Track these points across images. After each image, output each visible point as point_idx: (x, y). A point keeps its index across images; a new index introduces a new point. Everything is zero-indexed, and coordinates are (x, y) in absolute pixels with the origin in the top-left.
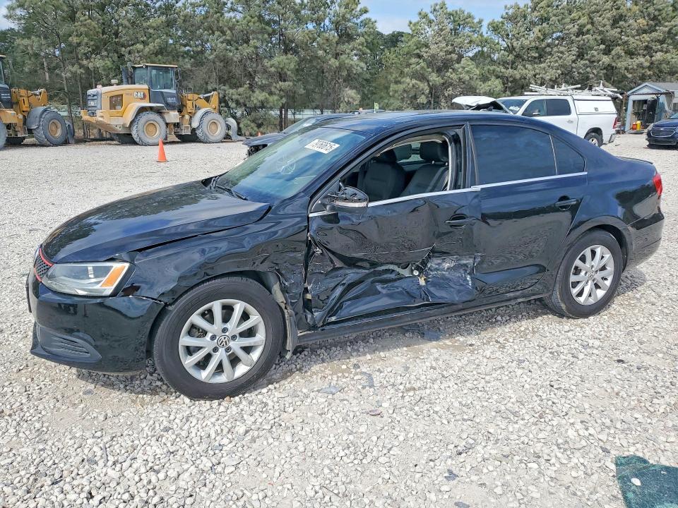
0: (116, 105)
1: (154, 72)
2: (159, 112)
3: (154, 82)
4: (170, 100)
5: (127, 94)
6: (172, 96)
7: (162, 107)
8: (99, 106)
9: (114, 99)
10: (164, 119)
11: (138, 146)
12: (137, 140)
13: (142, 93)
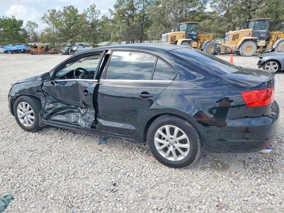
0: (235, 39)
1: (257, 22)
2: (255, 41)
3: (256, 27)
4: (262, 35)
5: (241, 34)
6: (263, 33)
7: (257, 39)
8: (227, 40)
9: (235, 36)
10: (257, 45)
11: (241, 57)
12: (241, 54)
13: (249, 33)
